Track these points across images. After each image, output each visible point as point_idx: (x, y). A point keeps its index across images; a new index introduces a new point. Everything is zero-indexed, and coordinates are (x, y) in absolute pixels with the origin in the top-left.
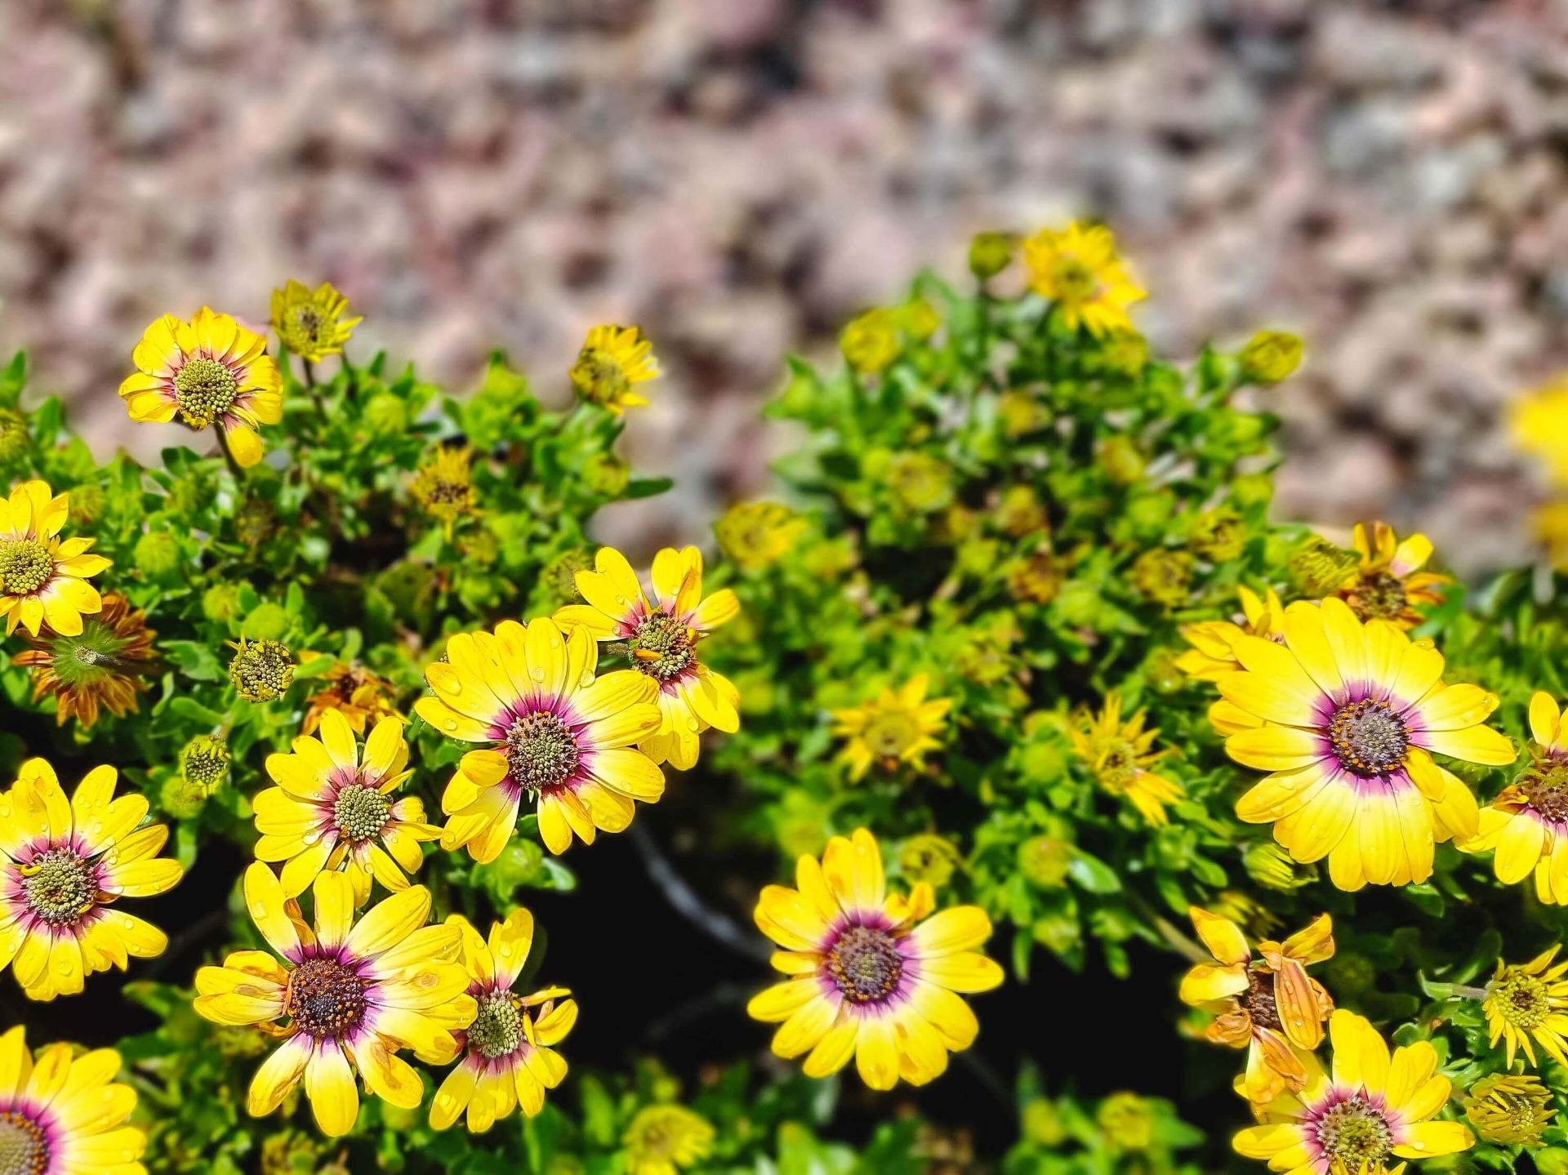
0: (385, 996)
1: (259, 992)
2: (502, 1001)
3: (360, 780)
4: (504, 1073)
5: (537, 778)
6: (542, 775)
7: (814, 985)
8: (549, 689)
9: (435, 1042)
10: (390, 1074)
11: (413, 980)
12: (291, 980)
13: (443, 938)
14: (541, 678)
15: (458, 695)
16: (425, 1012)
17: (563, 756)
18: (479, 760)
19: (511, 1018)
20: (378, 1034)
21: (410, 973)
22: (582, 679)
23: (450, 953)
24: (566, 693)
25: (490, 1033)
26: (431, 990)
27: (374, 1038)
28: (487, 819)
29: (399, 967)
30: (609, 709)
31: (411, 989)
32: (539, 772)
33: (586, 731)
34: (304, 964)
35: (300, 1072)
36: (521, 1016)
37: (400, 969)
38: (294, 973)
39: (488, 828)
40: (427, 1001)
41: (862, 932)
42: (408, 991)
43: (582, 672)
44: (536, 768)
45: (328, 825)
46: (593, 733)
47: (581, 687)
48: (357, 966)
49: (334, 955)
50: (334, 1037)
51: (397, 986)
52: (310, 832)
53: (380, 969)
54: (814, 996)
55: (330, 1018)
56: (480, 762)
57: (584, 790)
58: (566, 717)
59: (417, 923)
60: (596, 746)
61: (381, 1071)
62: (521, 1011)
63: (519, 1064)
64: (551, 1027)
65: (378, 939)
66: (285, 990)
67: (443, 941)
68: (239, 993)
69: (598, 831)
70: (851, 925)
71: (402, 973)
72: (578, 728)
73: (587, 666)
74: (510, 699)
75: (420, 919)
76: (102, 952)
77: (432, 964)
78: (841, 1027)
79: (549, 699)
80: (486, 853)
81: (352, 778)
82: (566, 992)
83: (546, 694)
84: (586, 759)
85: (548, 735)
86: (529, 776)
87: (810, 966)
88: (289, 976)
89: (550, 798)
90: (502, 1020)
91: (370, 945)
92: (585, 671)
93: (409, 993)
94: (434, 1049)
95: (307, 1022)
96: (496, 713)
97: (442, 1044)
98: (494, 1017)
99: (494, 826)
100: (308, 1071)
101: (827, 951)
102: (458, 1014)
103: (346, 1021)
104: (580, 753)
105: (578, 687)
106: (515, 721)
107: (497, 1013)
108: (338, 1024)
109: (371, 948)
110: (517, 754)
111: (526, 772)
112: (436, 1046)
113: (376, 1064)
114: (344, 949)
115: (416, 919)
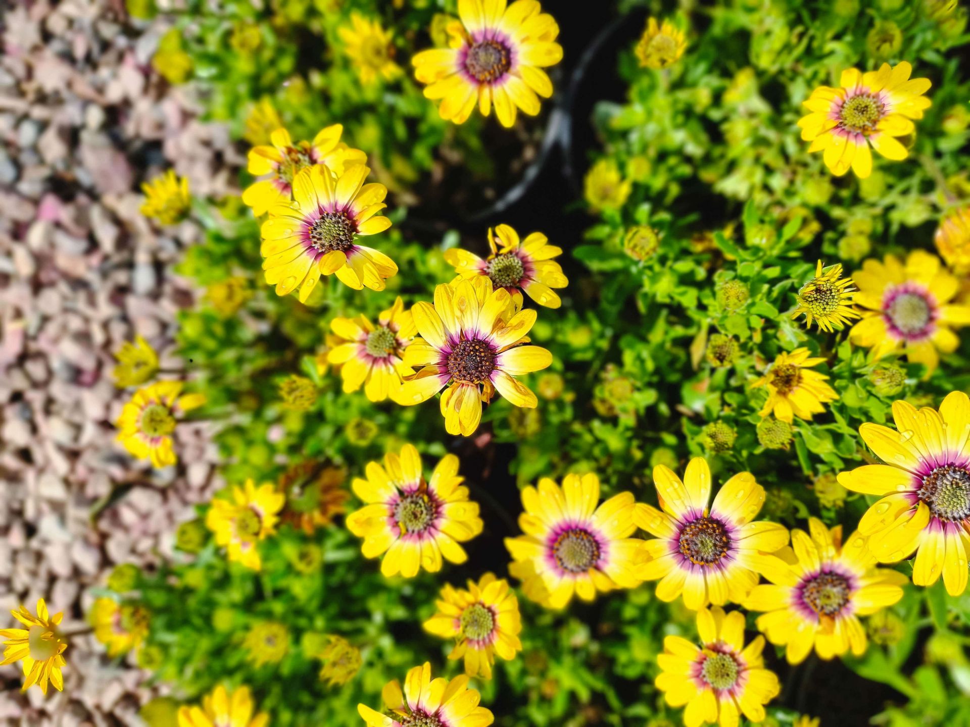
0: (471, 327)
1: (460, 399)
2: (491, 266)
3: (363, 342)
4: (534, 266)
5: (345, 234)
6: (343, 231)
7: (497, 90)
8: (298, 226)
9: (499, 300)
10: (515, 326)
11: (462, 311)
12: (458, 381)
13: (441, 294)
14: (290, 231)
15: (295, 278)
16: (480, 305)
17: (334, 219)
18: (324, 265)
19: (501, 261)
20: (492, 332)
21: (458, 313)
22: (295, 209)
23: (451, 291)
24: (303, 218)
25: (508, 273)
26: (467, 301)
27: (494, 336)
28: (369, 265)
29: (454, 319)
30: (312, 193)
31: (466, 312)
32: (341, 233)
33: (323, 207)
34: (450, 373)
35: (510, 378)
36: (501, 255)
37: (456, 319)
38: (455, 379)
39: (375, 264)
40: (474, 304)
41: (468, 61)
42: (468, 315)
43: (291, 208)
44: (339, 235)
45: (386, 360)
46: (324, 203)
47: (300, 209)
48: (453, 344)
49: (446, 356)
50: (494, 358)
51: (465, 320)
52: (388, 370)
53: (454, 330)
54: (503, 89)
55: (478, 359)
56: (326, 264)
57: (356, 209)
58: (315, 218)
59: (431, 309)
60: (332, 201)
61: (513, 331)
62: (497, 255)
63: (530, 259)
64: (509, 239)
65: (436, 330)
66: (463, 385)
67: (443, 294)
68: (459, 409)
69: (383, 202)
70: (465, 67)
71: (458, 318)
72: (321, 211)
73: (287, 205)
74: (301, 248)
75: (429, 306)
76: (453, 491)
77: (455, 301)
78: (522, 74)
79: (304, 227)
80: (390, 266)
81: (362, 347)
82: (490, 231)
83: (300, 229)
84: (340, 208)
85: (321, 228)
86: (344, 239)
87: (486, 91)
88: (456, 382)
89: (359, 228)
90: (501, 266)
91: (439, 334)
92: (291, 207)
93: (469, 313)
94: (503, 301)
95: (481, 372)
96: (308, 257)
97: (500, 296)
98: (499, 271)
99: (374, 261)
100: (511, 373)
101: (480, 83)
102: (483, 287)
103: (482, 350)
104: (337, 211)
105: (299, 211)
106: (314, 247)
107: (497, 269)
108: (483, 354)
109: (440, 334)
110: (331, 246)
111: (341, 241)
112: (501, 300)
113: (509, 334)
114: (442, 350)
115: (428, 308)
